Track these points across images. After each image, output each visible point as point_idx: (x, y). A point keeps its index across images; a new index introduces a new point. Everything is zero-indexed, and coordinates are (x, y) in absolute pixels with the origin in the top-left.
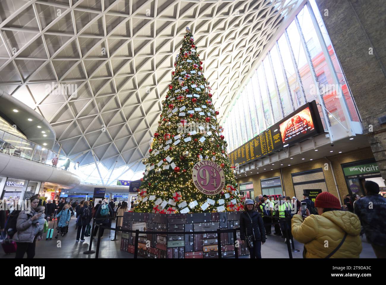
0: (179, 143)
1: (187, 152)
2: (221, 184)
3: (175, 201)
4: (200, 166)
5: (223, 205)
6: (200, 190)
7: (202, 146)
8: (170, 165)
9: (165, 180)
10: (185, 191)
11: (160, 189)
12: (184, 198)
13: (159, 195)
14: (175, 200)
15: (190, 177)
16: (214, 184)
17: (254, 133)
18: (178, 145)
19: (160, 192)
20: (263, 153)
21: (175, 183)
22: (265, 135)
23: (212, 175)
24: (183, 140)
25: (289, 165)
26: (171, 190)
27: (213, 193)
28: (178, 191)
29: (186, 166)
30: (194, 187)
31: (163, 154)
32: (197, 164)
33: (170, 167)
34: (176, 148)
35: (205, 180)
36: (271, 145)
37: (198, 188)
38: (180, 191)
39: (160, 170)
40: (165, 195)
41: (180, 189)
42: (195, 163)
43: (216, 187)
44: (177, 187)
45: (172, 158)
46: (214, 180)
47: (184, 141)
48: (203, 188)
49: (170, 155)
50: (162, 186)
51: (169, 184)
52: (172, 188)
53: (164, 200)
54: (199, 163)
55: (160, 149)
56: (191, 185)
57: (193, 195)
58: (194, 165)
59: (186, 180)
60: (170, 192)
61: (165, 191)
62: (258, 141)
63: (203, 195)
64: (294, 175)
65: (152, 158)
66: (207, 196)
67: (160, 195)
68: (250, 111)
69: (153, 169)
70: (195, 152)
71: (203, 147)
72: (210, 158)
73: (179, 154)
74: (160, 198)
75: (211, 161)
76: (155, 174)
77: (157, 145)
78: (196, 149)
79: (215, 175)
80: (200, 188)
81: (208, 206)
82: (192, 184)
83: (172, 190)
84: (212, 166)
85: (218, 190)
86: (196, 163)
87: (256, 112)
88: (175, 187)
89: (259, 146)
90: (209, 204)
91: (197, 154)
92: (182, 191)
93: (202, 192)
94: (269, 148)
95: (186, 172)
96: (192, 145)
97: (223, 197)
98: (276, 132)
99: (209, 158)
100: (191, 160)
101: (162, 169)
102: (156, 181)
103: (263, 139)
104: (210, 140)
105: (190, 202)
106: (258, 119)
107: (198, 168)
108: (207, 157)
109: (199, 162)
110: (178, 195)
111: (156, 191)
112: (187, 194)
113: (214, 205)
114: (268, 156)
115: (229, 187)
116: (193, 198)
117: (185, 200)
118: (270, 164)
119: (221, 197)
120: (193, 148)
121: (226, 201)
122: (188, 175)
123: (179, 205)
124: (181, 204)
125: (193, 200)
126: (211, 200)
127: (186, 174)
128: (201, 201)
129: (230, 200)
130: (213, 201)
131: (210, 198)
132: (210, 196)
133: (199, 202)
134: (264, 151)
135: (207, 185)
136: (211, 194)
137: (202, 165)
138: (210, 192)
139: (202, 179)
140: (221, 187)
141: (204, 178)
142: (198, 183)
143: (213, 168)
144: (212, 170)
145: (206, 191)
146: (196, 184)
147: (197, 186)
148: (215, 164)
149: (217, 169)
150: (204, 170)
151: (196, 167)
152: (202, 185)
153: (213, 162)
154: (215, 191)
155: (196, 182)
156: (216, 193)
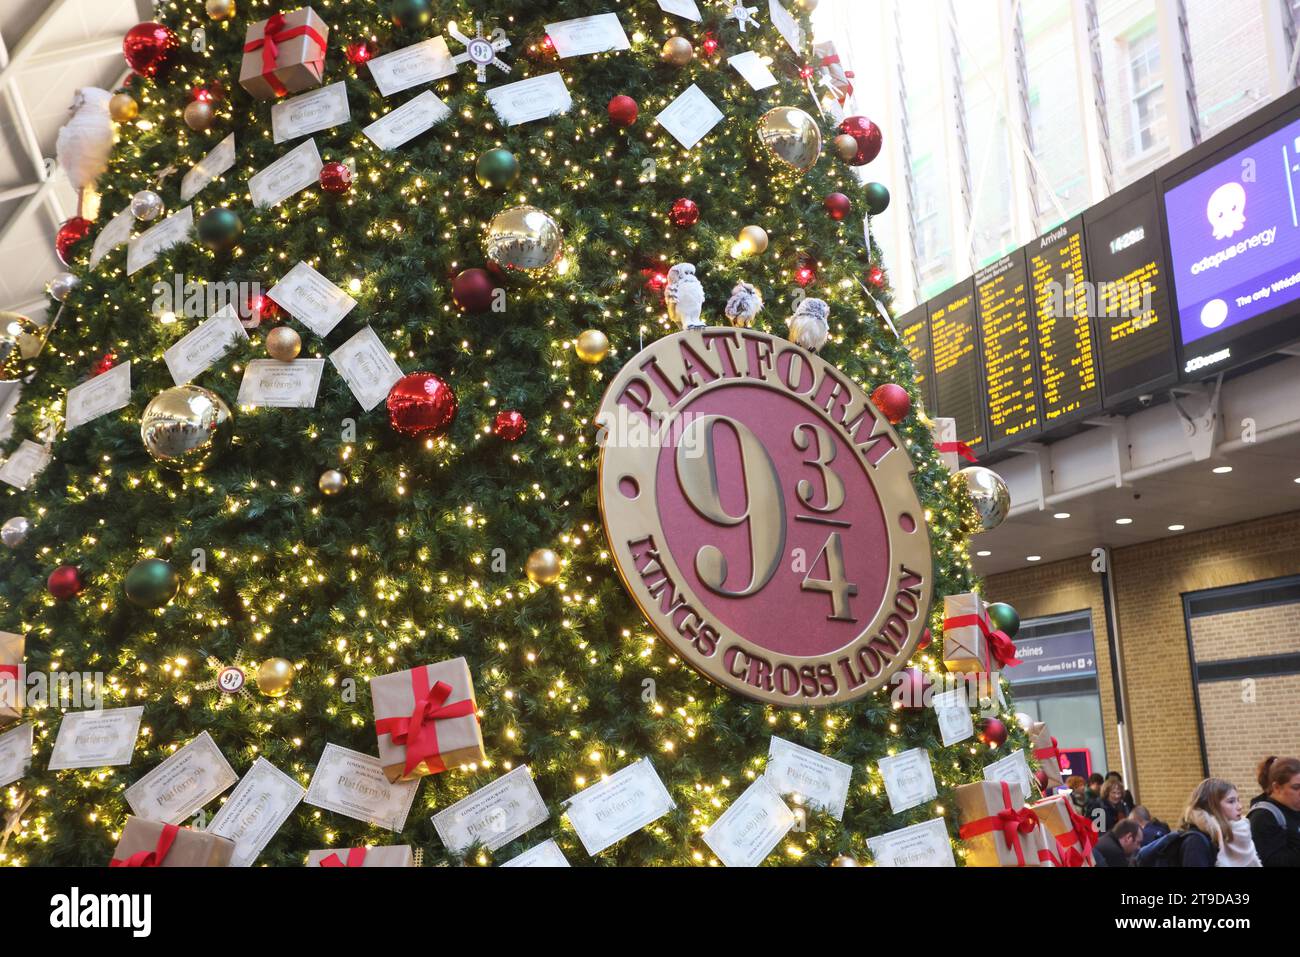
0: (436, 133)
1: (538, 224)
2: (891, 587)
3: (398, 774)
4: (679, 385)
5: (922, 813)
6: (685, 645)
7: (686, 179)
8: (329, 371)
9: (271, 524)
10: (516, 655)
11: (205, 629)
12: (511, 734)
13: (184, 700)
14: (398, 755)
15: (574, 497)
16: (824, 584)
17: (924, 269)
18: (419, 148)
19: (197, 671)
20: (997, 419)
21: (396, 560)
22: (1029, 281)
23: (803, 486)
24: (478, 102)
25: (1173, 528)
26: (341, 644)
27: (816, 678)
28: (436, 648)
29: (513, 382)
31: (240, 240)
32: (651, 364)
33: (332, 386)
34: (406, 178)
35: (732, 531)
36: (1078, 353)
37: (664, 621)
38: (455, 650)
39: (202, 409)
40: (267, 700)
41: (453, 634)
42: (624, 357)
43: (850, 623)
44: (413, 604)
45: (355, 285)
46: (829, 542)
47: (490, 107)
48: (718, 626)
49: (327, 256)
50: (227, 601)
51: (318, 567)
52: (352, 617)
53: (260, 763)
54: (667, 354)
55: (201, 195)
56: (589, 592)
57: (611, 698)
58: (610, 368)
59: (534, 529)
60: (333, 662)
61: (264, 652)
62: (960, 330)
63: (720, 701)
64: (1202, 603)
65: (94, 298)
66: (760, 717)
67: (198, 699)
68: (903, 96)
69: (114, 415)
70: (612, 237)
72: (776, 311)
73: (432, 241)
74: (205, 735)
75: (779, 344)
76: (133, 454)
77: (158, 154)
78: (624, 201)
79: (835, 498)
80: (689, 618)
81: (786, 820)
82: (595, 573)
83: (364, 646)
84: (805, 396)
85: (864, 648)
86: (630, 347)
87: (958, 96)
88: (397, 611)
89: (975, 361)
90: (788, 800)
91: (642, 261)
92: (477, 655)
93: (712, 664)
94: (1052, 379)
95: (525, 437)
97: (920, 726)
98: (1125, 251)
99: (762, 316)
100: (580, 319)
101: (232, 405)
102: (151, 538)
103: (1011, 308)
104: (767, 134)
105: (580, 781)
106: (966, 161)
107: (658, 399)
108: (749, 299)
109: (674, 338)
110: (441, 692)
111: (154, 654)
112: (546, 685)
113: (839, 817)
114: (1039, 445)
115: (976, 629)
116: (612, 730)
117: (518, 761)
118: (1042, 508)
119: (901, 725)
120: (597, 193)
121: (945, 773)
122: (552, 474)
123: (454, 822)
124: (468, 808)
125: (615, 755)
126: (808, 759)
127: (523, 460)
128: (698, 770)
129: (976, 761)
130: (832, 768)
131: (800, 732)
132: (795, 709)
133: (686, 776)
134: (1007, 405)
135: (760, 590)
136: (800, 691)
137: (696, 376)
138: (797, 669)
139: (710, 528)
140: (893, 616)
141: (724, 510)
142: (663, 560)
143: (810, 415)
144: (799, 436)
145: (757, 659)
146: (644, 571)
147: (653, 593)
148: (823, 373)
149: (845, 426)
150: (726, 429)
151: (636, 386)
152: (707, 593)
153: (804, 359)
154: (844, 662)
155: (650, 556)
156: (853, 682)
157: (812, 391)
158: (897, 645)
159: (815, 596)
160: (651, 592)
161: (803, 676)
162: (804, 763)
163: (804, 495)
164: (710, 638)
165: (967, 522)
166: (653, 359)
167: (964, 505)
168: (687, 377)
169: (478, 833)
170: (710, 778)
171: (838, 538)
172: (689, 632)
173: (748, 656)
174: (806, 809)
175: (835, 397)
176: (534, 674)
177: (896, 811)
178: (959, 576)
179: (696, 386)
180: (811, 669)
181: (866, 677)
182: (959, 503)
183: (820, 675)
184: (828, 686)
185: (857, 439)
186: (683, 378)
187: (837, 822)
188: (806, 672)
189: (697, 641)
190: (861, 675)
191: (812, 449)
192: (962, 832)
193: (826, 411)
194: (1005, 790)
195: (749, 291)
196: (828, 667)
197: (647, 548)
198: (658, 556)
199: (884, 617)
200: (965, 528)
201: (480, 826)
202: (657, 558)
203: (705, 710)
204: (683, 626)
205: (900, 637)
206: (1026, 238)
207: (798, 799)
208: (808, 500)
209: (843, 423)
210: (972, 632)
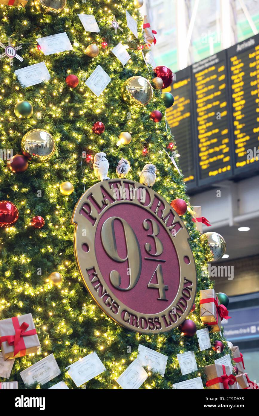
1: (45, 137)
2: (181, 287)
4: (101, 205)
5: (192, 376)
7: (98, 111)
14: (10, 349)
16: (156, 285)
22: (229, 73)
23: (147, 245)
24: (12, 76)
27: (153, 323)
29: (36, 202)
30: (84, 293)
32: (91, 196)
35: (122, 264)
37: (100, 300)
43: (166, 301)
44: (5, 293)
46: (158, 269)
47: (17, 79)
48: (119, 302)
54: (96, 192)
57: (80, 329)
58: (72, 196)
63: (118, 331)
66: (134, 337)
70: (70, 139)
71: (102, 118)
72: (135, 169)
78: (73, 122)
81: (144, 376)
82: (72, 281)
84: (147, 207)
85: (172, 312)
90: (145, 368)
91: (83, 150)
93: (117, 316)
94: (241, 140)
95: (44, 227)
96: (57, 101)
97: (191, 343)
100: (61, 176)
104: (130, 88)
105: (71, 360)
107: (94, 212)
108: (126, 166)
110: (25, 326)
112: (57, 324)
113: (163, 376)
114: (231, 182)
115: (213, 304)
116: (81, 342)
117: (50, 352)
118: (231, 224)
119: (184, 342)
120: (62, 118)
121: (200, 361)
122: (54, 241)
123: (27, 375)
124: (33, 369)
125: (82, 351)
126: (152, 353)
127: (44, 236)
128: (113, 357)
129: (211, 358)
130: (161, 357)
131: (149, 343)
132: (147, 334)
133: (109, 359)
134: (211, 156)
135: (133, 288)
136: (148, 327)
137: (107, 200)
138: (147, 319)
139: (114, 263)
140: (182, 298)
141: (119, 255)
142: (99, 277)
143: (149, 215)
144: (145, 224)
145: (133, 315)
146: (92, 280)
147: (96, 289)
148: (154, 197)
149: (163, 219)
150: (118, 222)
151: (85, 206)
152: (114, 289)
153: (147, 190)
154: (164, 316)
155: (94, 275)
156: (167, 325)
157: (150, 205)
158: (183, 311)
159: (153, 290)
160: (95, 289)
161: (149, 322)
162: (151, 355)
163: (148, 249)
164: (116, 307)
165: (207, 257)
166: (91, 194)
167: (206, 249)
168: (104, 201)
169: (36, 379)
170: (118, 359)
171: (161, 267)
172: (109, 304)
173: (130, 314)
174: (151, 372)
175: (159, 207)
176: (52, 320)
177: (183, 375)
178: (205, 281)
179: (107, 205)
180: (152, 319)
181: (172, 322)
182: (204, 248)
183: (155, 322)
184: (158, 326)
185: (167, 225)
186: (102, 202)
187: (162, 377)
188: (150, 320)
189: (112, 308)
190: (170, 322)
191: (150, 230)
192: (207, 384)
193: (155, 213)
194: (224, 368)
195: (126, 163)
196: (158, 319)
197: (92, 272)
198: (97, 274)
199: (178, 299)
200: (206, 259)
201: (37, 376)
202: (96, 276)
203: (114, 334)
204: (106, 302)
205: (184, 307)
206: (227, 44)
207: (149, 368)
208: (149, 251)
209: (162, 218)
210: (211, 305)
